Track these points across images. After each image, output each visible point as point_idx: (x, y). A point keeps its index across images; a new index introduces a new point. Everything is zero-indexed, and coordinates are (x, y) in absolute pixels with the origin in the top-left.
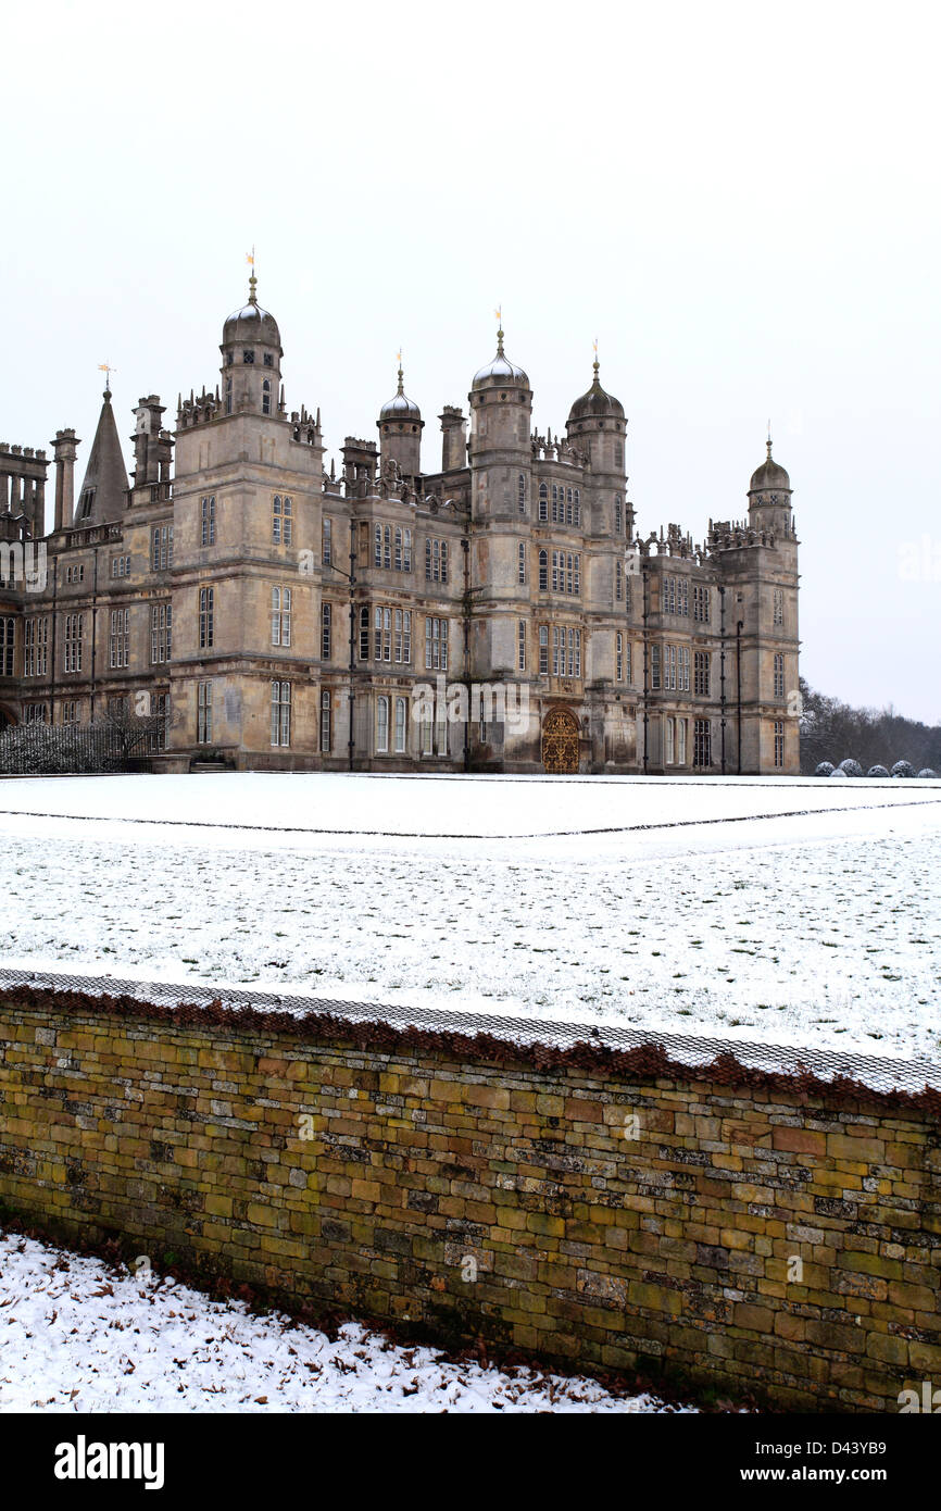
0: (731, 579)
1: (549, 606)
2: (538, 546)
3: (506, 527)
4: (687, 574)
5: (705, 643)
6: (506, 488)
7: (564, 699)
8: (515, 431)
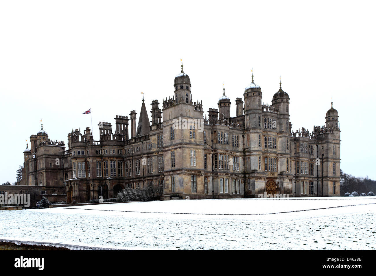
0: (320, 142)
1: (267, 152)
2: (264, 136)
3: (255, 131)
4: (307, 142)
5: (313, 160)
6: (255, 120)
7: (272, 177)
8: (257, 104)
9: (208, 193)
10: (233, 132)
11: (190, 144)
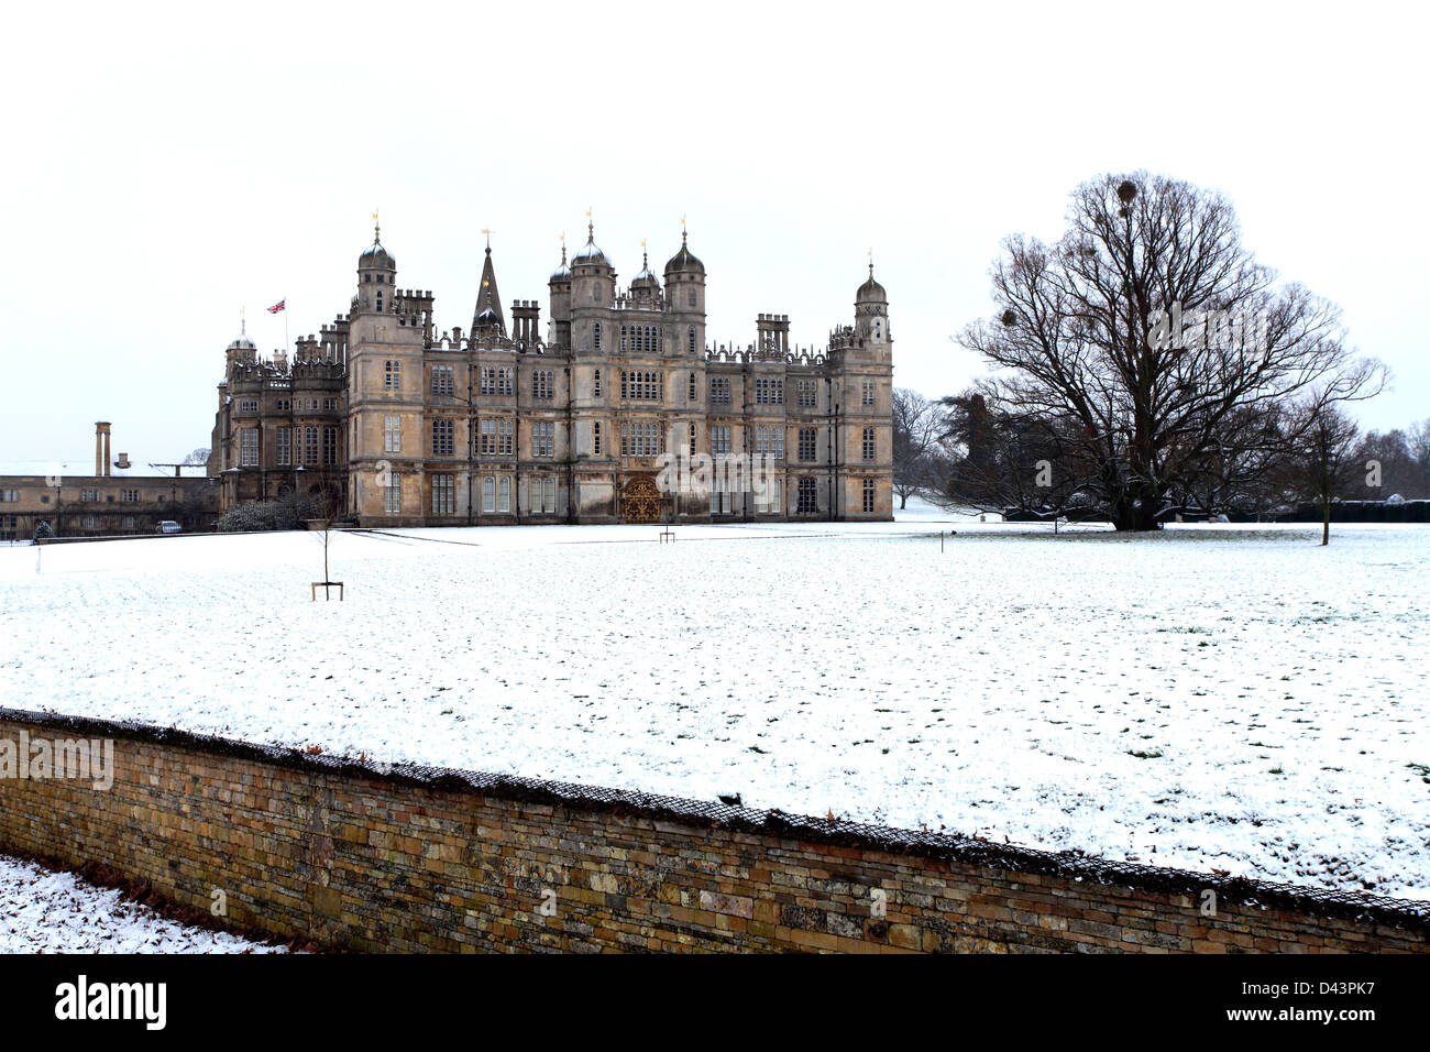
0: (834, 372)
1: (627, 409)
2: (620, 369)
3: (585, 360)
4: (780, 374)
5: (811, 421)
6: (585, 333)
7: (642, 472)
8: (591, 294)
9: (454, 510)
10: (538, 363)
11: (386, 401)
